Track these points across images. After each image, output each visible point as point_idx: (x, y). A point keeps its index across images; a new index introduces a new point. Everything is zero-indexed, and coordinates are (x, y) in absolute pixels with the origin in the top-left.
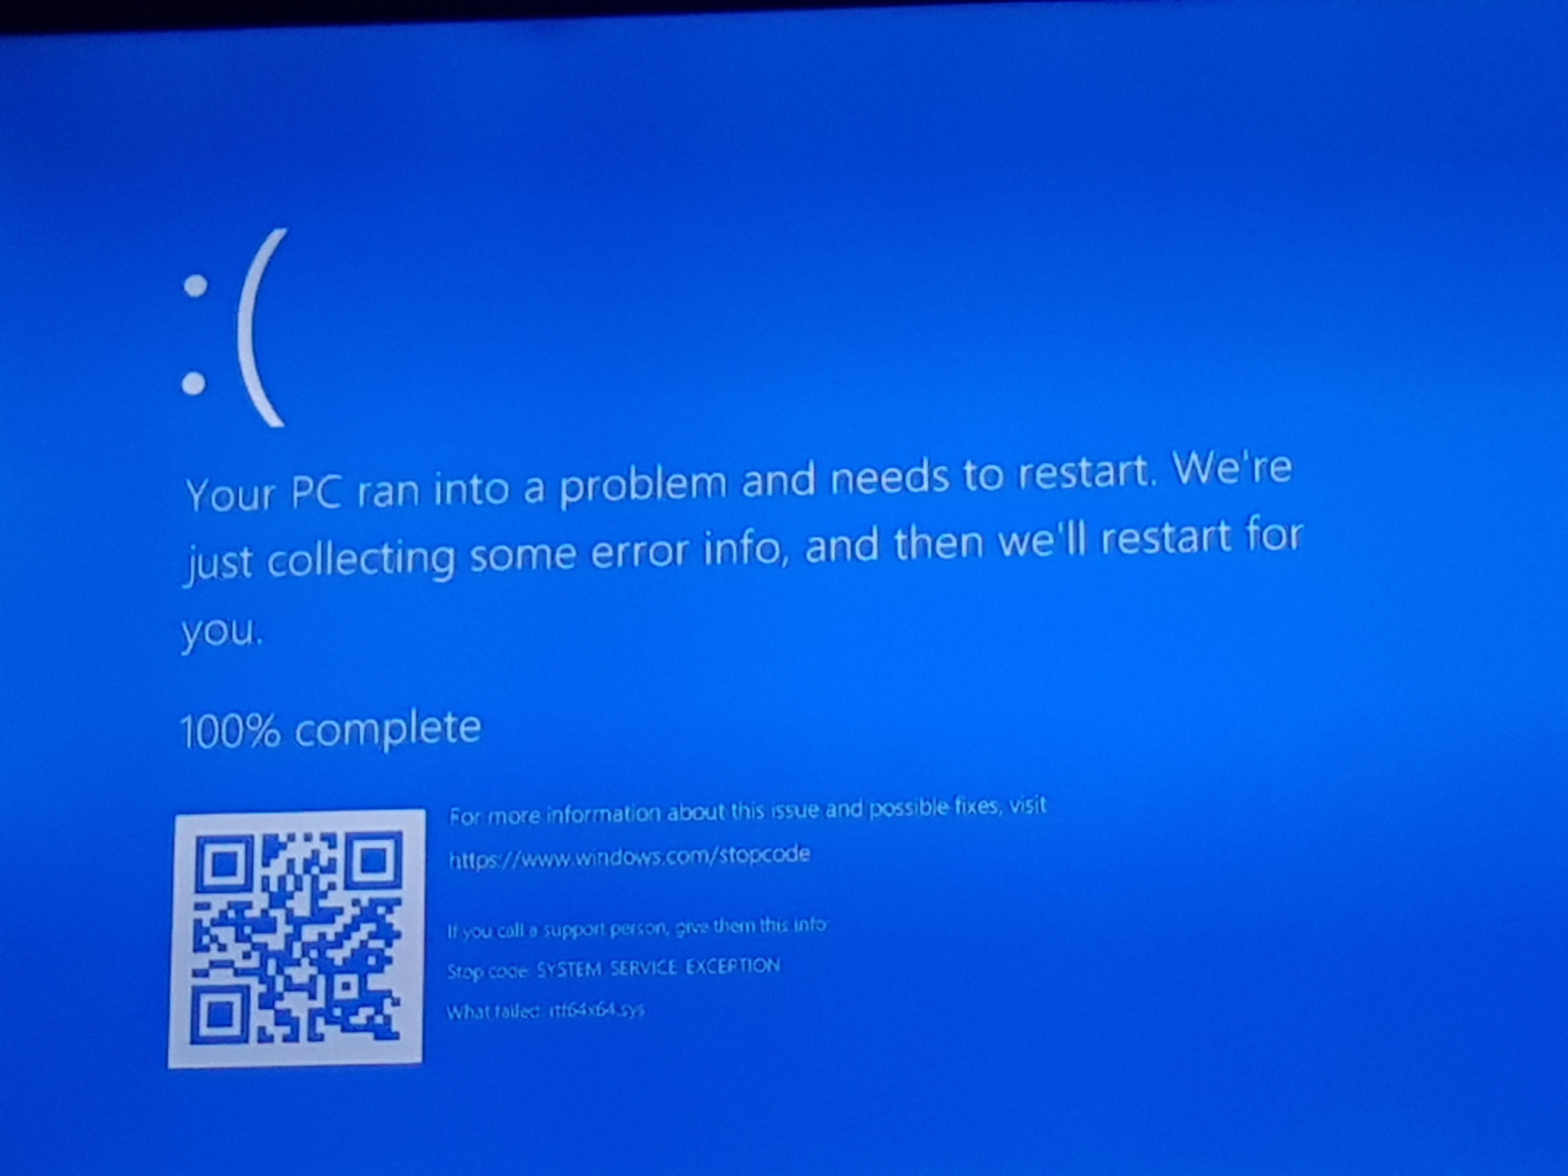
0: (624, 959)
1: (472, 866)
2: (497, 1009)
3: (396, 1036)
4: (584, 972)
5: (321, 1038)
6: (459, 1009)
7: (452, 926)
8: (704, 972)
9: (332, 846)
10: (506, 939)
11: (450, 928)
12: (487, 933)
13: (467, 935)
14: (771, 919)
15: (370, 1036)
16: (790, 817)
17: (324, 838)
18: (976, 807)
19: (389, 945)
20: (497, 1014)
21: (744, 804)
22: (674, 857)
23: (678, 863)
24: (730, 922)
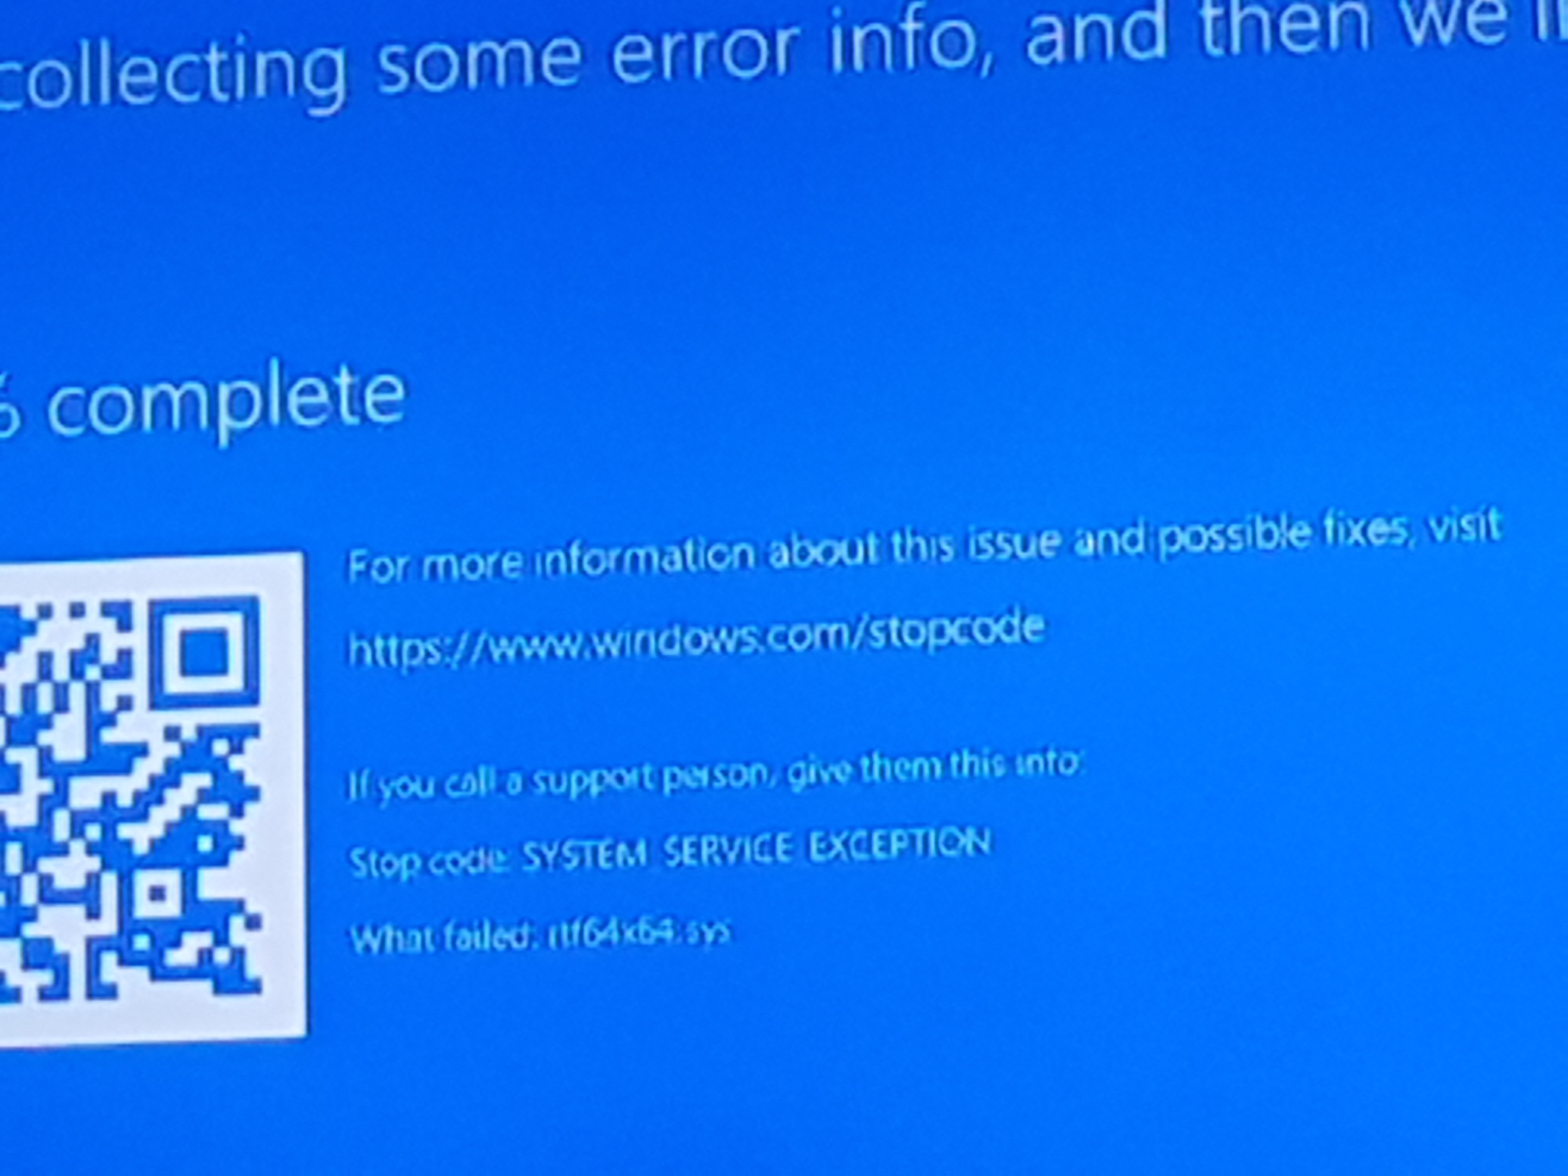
0: (689, 833)
1: (393, 660)
2: (449, 931)
3: (255, 987)
4: (611, 859)
5: (111, 992)
6: (374, 933)
7: (359, 775)
8: (844, 857)
9: (125, 625)
10: (461, 800)
11: (353, 779)
12: (424, 787)
13: (387, 794)
14: (972, 752)
15: (205, 986)
16: (1004, 557)
17: (107, 609)
18: (1364, 531)
19: (238, 812)
20: (448, 945)
21: (914, 533)
22: (782, 638)
23: (790, 649)
24: (893, 760)
